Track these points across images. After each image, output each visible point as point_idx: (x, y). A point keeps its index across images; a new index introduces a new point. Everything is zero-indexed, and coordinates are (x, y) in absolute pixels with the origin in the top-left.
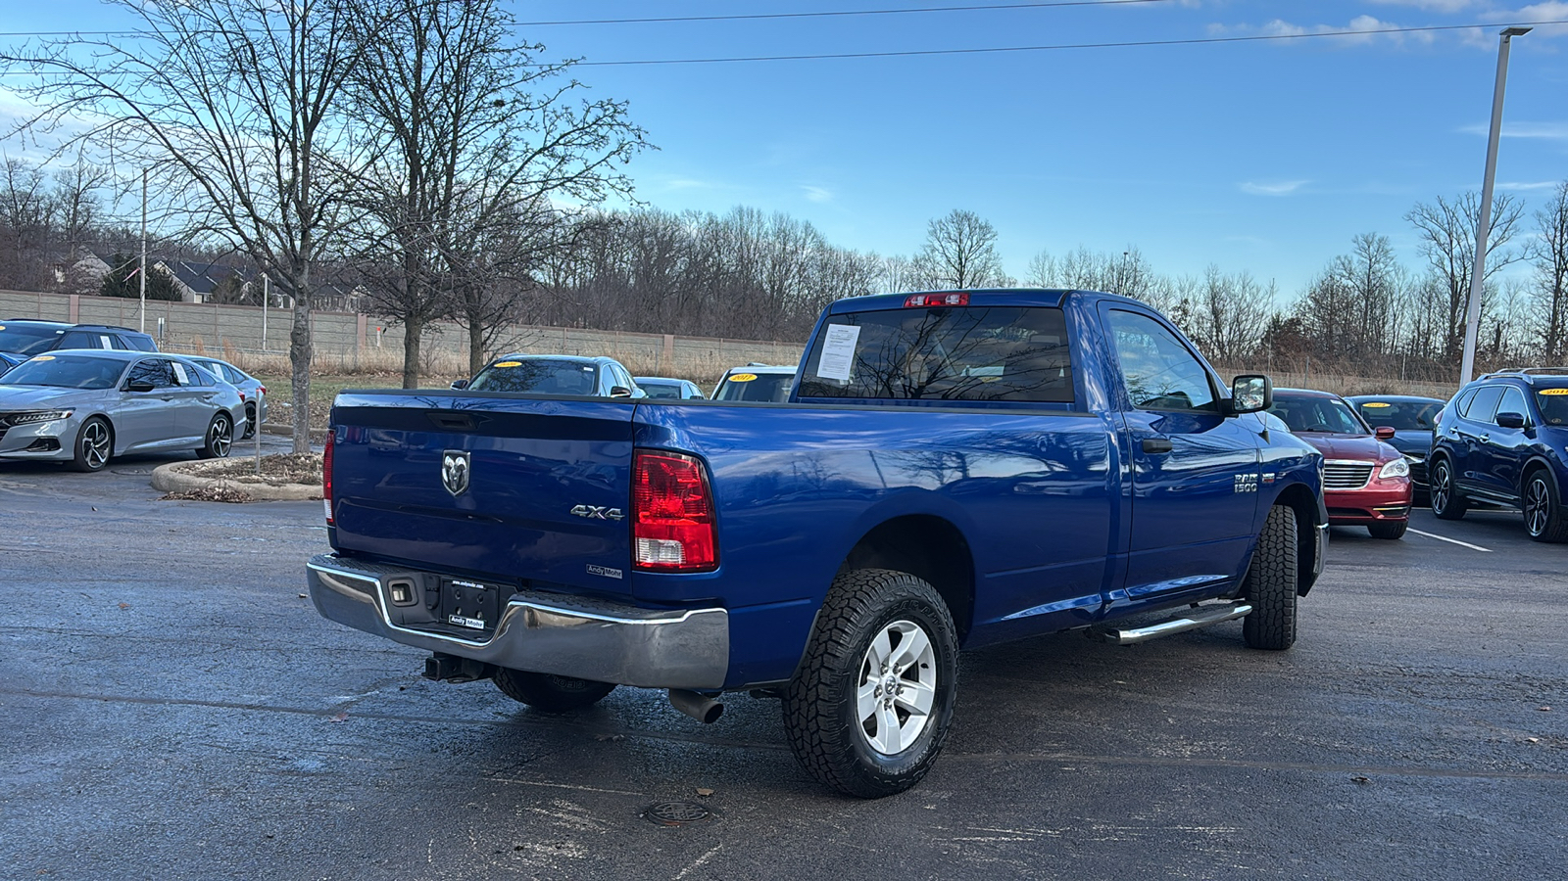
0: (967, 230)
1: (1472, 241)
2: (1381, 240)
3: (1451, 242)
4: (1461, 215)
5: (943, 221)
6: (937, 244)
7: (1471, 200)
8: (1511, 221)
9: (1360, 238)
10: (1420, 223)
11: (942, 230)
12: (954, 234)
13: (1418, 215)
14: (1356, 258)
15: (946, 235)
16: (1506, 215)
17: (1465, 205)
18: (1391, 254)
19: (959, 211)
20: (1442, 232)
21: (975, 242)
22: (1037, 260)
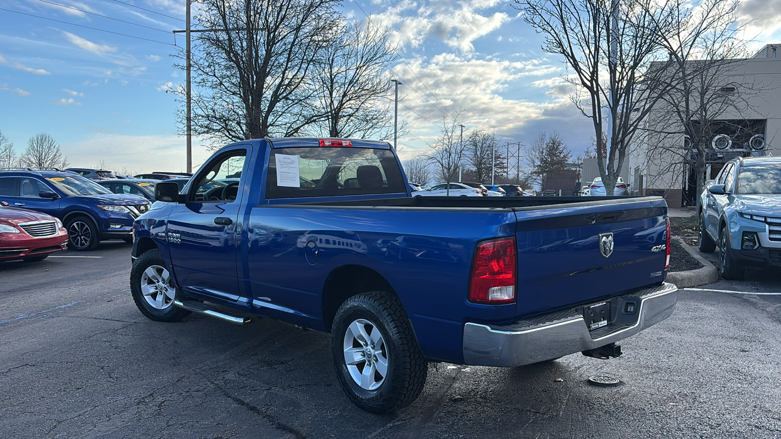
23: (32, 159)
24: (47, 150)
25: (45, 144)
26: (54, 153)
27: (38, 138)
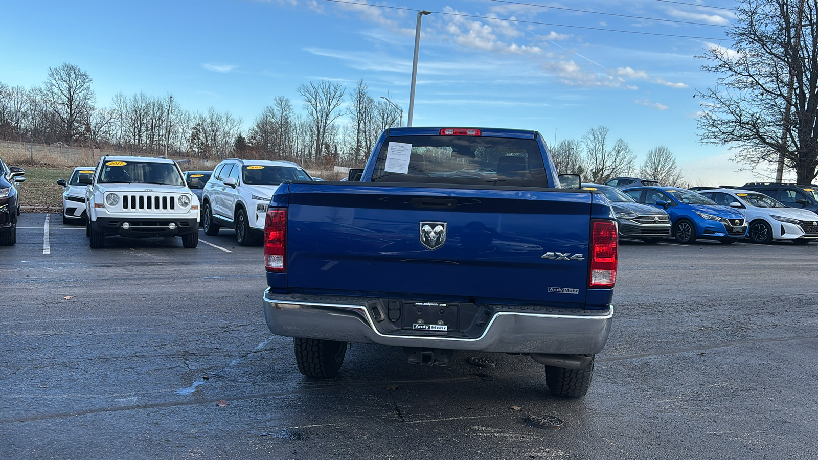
0: (73, 76)
1: (325, 104)
2: (286, 100)
3: (317, 103)
4: (320, 91)
5: (58, 69)
6: (54, 82)
7: (324, 85)
8: (341, 96)
9: (277, 98)
10: (303, 94)
11: (57, 74)
12: (65, 77)
13: (304, 90)
14: (275, 108)
15: (60, 77)
16: (338, 93)
17: (322, 86)
18: (291, 107)
19: (67, 64)
20: (313, 99)
21: (78, 83)
22: (116, 96)
23: (648, 171)
24: (663, 162)
25: (662, 157)
26: (670, 166)
27: (656, 151)
